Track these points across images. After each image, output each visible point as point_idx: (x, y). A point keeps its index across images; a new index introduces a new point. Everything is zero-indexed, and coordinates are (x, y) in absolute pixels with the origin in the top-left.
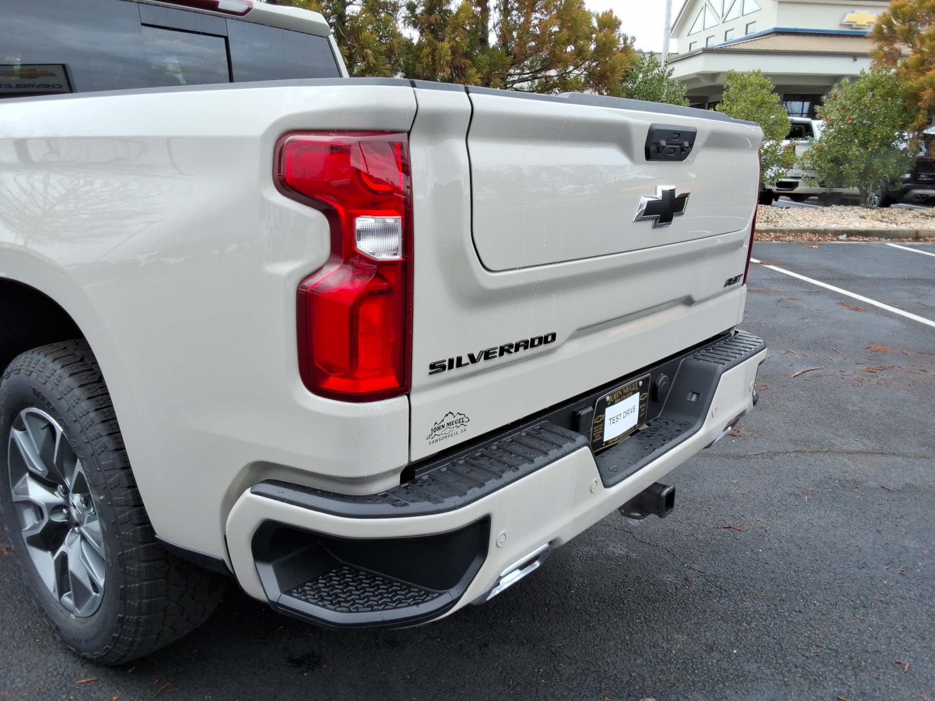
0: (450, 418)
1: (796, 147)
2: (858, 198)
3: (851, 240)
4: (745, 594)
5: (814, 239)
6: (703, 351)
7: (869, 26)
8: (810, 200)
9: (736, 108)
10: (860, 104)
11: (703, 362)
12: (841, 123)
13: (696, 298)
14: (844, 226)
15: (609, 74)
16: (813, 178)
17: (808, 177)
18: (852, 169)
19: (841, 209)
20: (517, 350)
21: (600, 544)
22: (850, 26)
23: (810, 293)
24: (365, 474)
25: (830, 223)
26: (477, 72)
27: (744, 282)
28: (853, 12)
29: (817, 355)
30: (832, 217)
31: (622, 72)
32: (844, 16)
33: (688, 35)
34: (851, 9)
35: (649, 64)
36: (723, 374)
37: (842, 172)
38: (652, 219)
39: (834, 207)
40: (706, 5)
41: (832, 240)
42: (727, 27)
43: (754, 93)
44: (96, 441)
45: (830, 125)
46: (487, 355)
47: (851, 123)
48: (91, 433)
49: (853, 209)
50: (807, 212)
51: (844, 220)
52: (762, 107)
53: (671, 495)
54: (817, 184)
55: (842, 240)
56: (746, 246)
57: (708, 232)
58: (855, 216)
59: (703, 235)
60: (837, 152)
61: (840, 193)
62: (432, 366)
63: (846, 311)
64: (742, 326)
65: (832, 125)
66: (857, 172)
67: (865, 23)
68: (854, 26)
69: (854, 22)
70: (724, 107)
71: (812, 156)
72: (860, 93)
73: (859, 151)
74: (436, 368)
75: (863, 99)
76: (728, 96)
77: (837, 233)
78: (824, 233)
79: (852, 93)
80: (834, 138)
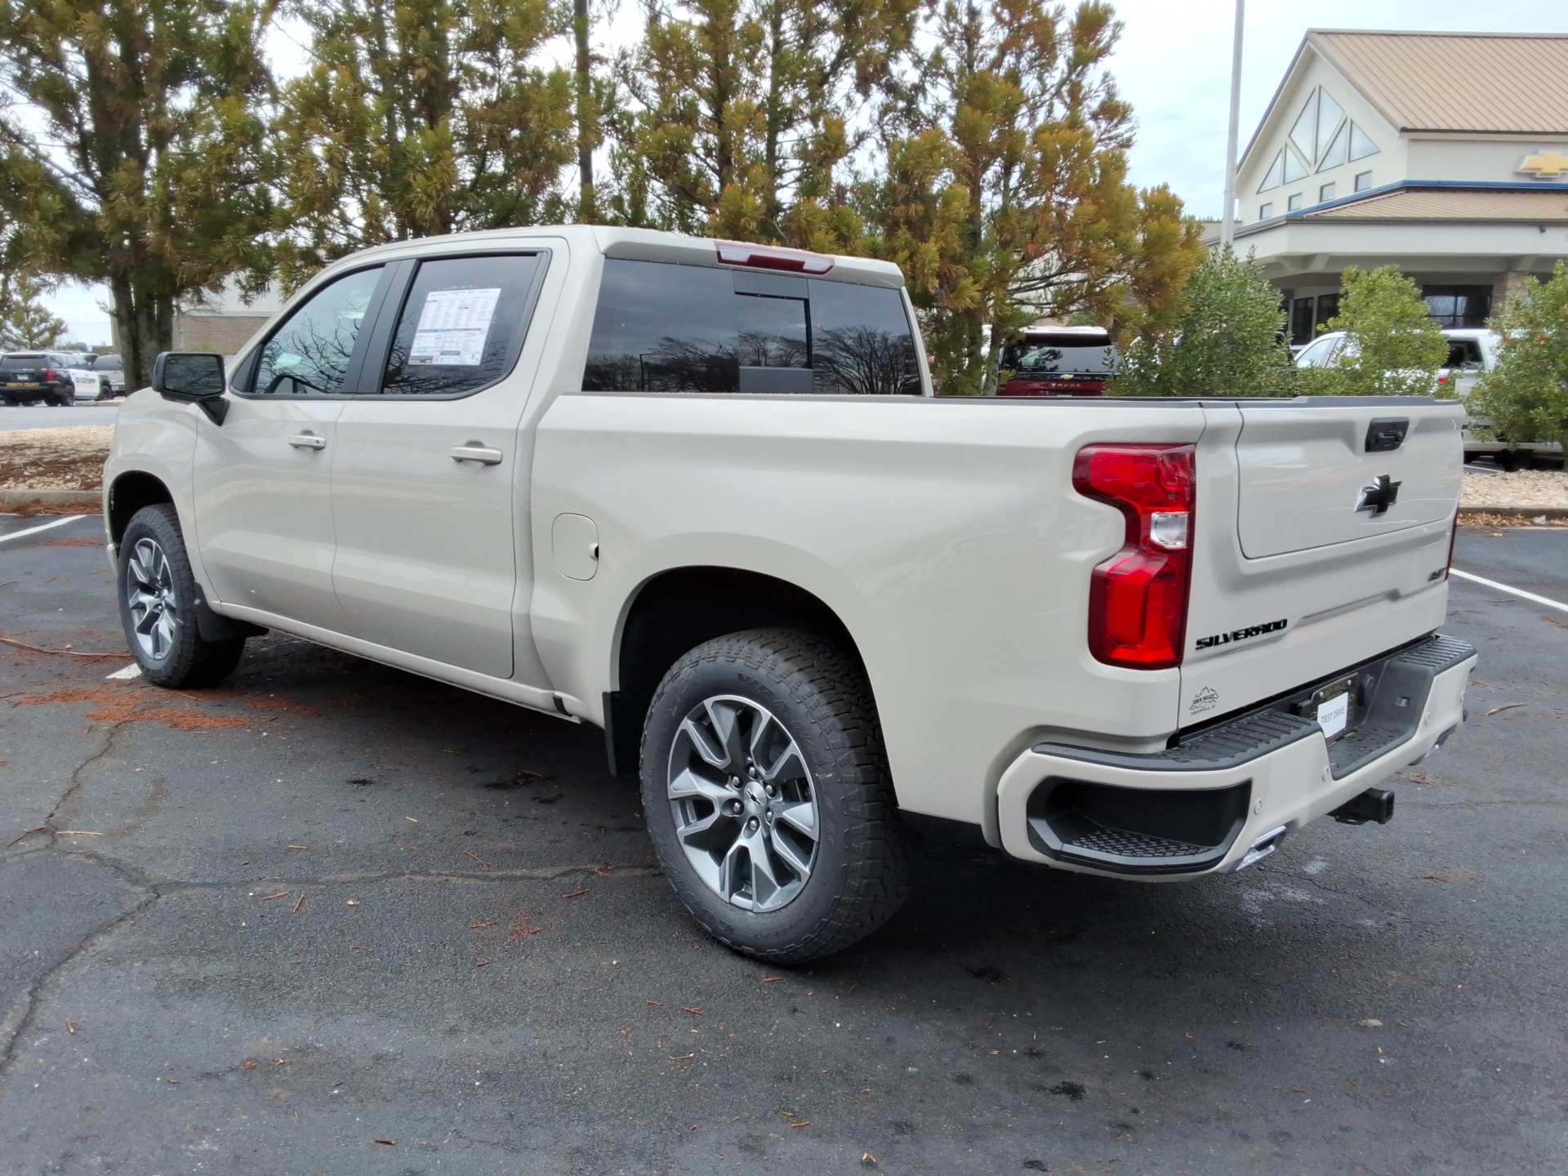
0: (1206, 693)
1: (1457, 380)
2: (1561, 458)
3: (1554, 525)
4: (1462, 939)
5: (1495, 523)
6: (1406, 654)
7: (1563, 174)
8: (1482, 460)
9: (1362, 323)
10: (1557, 317)
11: (1412, 663)
12: (1528, 345)
13: (1403, 592)
14: (1541, 503)
15: (1168, 280)
16: (1486, 427)
17: (1479, 426)
18: (1550, 415)
19: (1535, 476)
20: (1257, 634)
21: (1276, 889)
22: (1531, 175)
23: (1497, 604)
24: (1147, 734)
25: (1518, 498)
26: (975, 282)
27: (1446, 578)
28: (1535, 153)
29: (1519, 687)
30: (1520, 489)
31: (1187, 277)
32: (1522, 158)
33: (1258, 193)
34: (1532, 148)
35: (1223, 260)
36: (1436, 678)
37: (1532, 420)
38: (1369, 509)
39: (1523, 472)
40: (1286, 145)
41: (1524, 525)
42: (1323, 179)
43: (1388, 301)
44: (824, 721)
45: (1511, 345)
46: (1236, 636)
47: (1544, 345)
48: (818, 713)
49: (1553, 476)
50: (1480, 480)
51: (1540, 494)
52: (1402, 322)
53: (1391, 800)
54: (1493, 437)
55: (1540, 525)
56: (1449, 534)
57: (1415, 521)
58: (1558, 488)
59: (1408, 525)
60: (1525, 387)
61: (1530, 451)
62: (1199, 643)
63: (1556, 629)
64: (1446, 629)
65: (1515, 348)
66: (1558, 420)
67: (1556, 170)
68: (1538, 176)
69: (1539, 169)
70: (1341, 322)
71: (1484, 394)
72: (1557, 299)
73: (1559, 386)
74: (1201, 644)
75: (1562, 308)
76: (1347, 306)
77: (1530, 514)
78: (1510, 513)
79: (1544, 298)
80: (1519, 367)
